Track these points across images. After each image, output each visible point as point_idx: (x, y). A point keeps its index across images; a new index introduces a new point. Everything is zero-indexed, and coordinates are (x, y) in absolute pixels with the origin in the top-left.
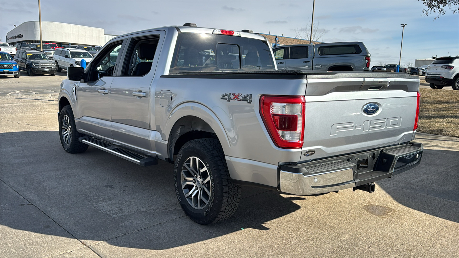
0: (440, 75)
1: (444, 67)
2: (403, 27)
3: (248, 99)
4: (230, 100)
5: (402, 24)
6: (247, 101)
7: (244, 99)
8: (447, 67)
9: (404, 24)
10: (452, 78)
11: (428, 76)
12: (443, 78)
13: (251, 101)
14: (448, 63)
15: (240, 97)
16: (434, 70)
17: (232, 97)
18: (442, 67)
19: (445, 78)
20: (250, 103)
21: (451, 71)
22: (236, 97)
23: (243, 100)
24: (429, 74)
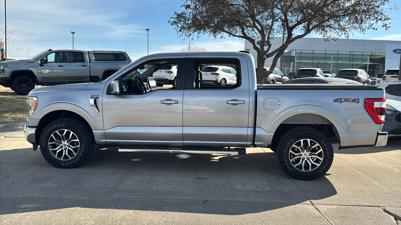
0: (165, 77)
1: (167, 72)
2: (73, 34)
3: (356, 101)
4: (342, 102)
5: (72, 32)
6: (356, 102)
7: (354, 101)
8: (169, 72)
9: (74, 32)
10: (173, 79)
11: (156, 78)
12: (167, 79)
13: (359, 102)
14: (170, 69)
15: (350, 100)
16: (160, 74)
17: (343, 100)
18: (166, 71)
19: (169, 79)
20: (359, 103)
21: (172, 74)
22: (347, 100)
23: (352, 102)
24: (156, 76)
